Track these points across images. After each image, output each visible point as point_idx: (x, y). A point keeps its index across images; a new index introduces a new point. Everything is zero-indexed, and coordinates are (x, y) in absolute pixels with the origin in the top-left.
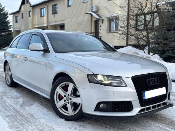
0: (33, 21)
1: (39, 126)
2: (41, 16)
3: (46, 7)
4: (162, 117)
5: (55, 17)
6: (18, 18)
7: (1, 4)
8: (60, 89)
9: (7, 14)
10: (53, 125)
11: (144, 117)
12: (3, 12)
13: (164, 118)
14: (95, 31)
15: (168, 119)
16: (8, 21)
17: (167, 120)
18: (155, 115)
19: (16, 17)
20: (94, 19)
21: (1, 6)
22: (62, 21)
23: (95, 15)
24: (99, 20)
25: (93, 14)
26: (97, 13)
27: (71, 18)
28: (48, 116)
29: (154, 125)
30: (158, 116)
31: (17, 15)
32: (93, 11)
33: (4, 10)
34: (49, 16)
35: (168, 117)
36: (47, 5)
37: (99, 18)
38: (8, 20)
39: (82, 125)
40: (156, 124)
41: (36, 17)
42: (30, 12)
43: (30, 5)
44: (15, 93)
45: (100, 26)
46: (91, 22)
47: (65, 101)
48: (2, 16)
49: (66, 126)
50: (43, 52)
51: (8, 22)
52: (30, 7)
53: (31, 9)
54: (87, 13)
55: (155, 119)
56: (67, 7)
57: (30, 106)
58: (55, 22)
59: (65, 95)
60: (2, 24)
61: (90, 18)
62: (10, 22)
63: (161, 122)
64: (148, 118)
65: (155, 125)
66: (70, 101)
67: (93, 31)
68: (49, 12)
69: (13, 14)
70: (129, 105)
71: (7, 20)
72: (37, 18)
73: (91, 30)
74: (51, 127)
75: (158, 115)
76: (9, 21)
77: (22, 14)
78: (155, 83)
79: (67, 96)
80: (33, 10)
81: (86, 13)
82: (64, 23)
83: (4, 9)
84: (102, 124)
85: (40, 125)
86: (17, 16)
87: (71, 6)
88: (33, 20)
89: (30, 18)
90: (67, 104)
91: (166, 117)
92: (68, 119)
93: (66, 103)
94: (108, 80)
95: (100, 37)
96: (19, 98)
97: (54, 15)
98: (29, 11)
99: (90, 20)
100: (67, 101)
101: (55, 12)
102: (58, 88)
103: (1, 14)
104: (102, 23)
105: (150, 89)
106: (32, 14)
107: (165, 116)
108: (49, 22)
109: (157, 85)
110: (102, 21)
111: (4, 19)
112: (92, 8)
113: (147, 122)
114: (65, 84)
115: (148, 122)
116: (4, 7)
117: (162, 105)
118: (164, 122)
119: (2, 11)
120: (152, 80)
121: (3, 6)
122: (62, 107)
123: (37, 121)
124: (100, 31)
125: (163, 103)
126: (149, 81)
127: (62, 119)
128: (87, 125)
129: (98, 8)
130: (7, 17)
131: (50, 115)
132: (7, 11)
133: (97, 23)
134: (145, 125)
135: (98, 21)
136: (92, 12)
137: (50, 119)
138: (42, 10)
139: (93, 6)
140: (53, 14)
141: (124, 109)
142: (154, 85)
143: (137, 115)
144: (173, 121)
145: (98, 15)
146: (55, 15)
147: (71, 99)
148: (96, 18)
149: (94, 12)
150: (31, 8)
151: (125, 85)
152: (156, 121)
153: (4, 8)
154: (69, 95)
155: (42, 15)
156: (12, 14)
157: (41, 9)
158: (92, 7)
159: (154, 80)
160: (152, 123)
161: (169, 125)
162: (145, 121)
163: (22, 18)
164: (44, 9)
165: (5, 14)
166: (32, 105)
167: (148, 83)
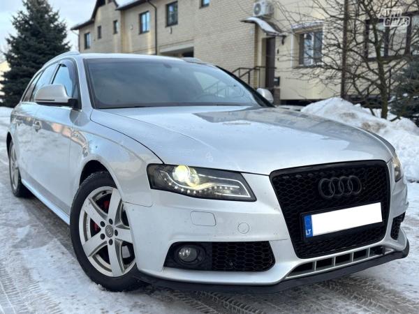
0: (122, 44)
1: (26, 303)
2: (141, 32)
3: (152, 9)
4: (374, 287)
5: (171, 33)
6: (90, 38)
7: (51, 6)
8: (91, 205)
9: (64, 28)
10: (62, 301)
11: (323, 286)
12: (56, 23)
13: (379, 288)
14: (264, 65)
15: (390, 292)
16: (66, 44)
17: (387, 296)
18: (356, 280)
19: (86, 35)
20: (262, 36)
21: (51, 11)
22: (187, 41)
23: (264, 25)
24: (274, 37)
25: (260, 22)
26: (269, 19)
27: (208, 34)
28: (66, 276)
29: (343, 310)
30: (366, 283)
31: (87, 31)
32: (261, 14)
33: (56, 20)
34: (159, 30)
35: (391, 288)
36: (155, 5)
37: (273, 30)
38: (65, 41)
39: (140, 302)
40: (349, 307)
41: (129, 34)
42: (115, 22)
43: (117, 5)
44: (22, 213)
45: (276, 52)
46: (256, 41)
47: (103, 236)
48: (52, 33)
49: (95, 306)
50: (69, 109)
51: (66, 47)
52: (116, 10)
53: (118, 14)
54: (246, 21)
55: (353, 292)
56: (200, 8)
57: (37, 246)
58: (172, 45)
59: (103, 220)
60: (53, 51)
61: (252, 32)
62: (70, 47)
63: (364, 303)
64: (333, 288)
65: (347, 310)
66: (114, 238)
67: (260, 64)
68: (158, 23)
69: (79, 28)
70: (261, 254)
71: (63, 43)
72: (133, 36)
73: (256, 60)
74: (57, 305)
75: (365, 280)
76: (69, 45)
77: (99, 28)
78: (347, 191)
79: (107, 223)
80: (122, 18)
81: (242, 21)
82: (193, 48)
83: (57, 17)
84: (199, 302)
85: (30, 302)
86: (88, 33)
87: (207, 5)
88: (122, 40)
89: (116, 37)
90: (108, 244)
91: (388, 288)
92: (110, 285)
93: (105, 242)
94: (201, 182)
95: (276, 78)
96: (21, 227)
97: (169, 28)
98: (115, 20)
99: (254, 37)
100: (107, 239)
101: (172, 21)
102: (87, 201)
103: (51, 30)
104: (283, 43)
105: (332, 206)
106: (121, 26)
107: (384, 283)
108: (158, 45)
109: (353, 196)
110: (281, 38)
111: (58, 41)
112: (257, 9)
113: (326, 299)
114: (105, 192)
115: (330, 299)
116: (56, 12)
117: (371, 254)
118: (374, 302)
119: (53, 23)
120: (336, 182)
121: (54, 11)
122: (97, 253)
123: (31, 288)
124: (277, 64)
125: (372, 249)
126: (325, 184)
127: (96, 285)
128: (154, 305)
129: (271, 8)
130: (65, 36)
131: (72, 274)
132: (64, 22)
133: (269, 44)
134: (318, 310)
135: (272, 41)
136: (259, 17)
137: (66, 283)
138: (144, 16)
139: (260, 3)
140: (168, 25)
141: (246, 265)
142: (343, 197)
143: (283, 281)
144: (404, 299)
145: (272, 25)
146: (173, 27)
147: (116, 233)
148: (268, 33)
149: (262, 18)
150: (118, 12)
151: (249, 196)
152: (355, 297)
153: (57, 14)
154: (111, 221)
155: (144, 30)
156: (76, 28)
157: (141, 15)
158: (258, 6)
159: (345, 181)
160: (341, 303)
161: (387, 310)
162: (323, 297)
163: (100, 37)
164: (148, 14)
165: (59, 30)
166: (44, 244)
167: (323, 190)
